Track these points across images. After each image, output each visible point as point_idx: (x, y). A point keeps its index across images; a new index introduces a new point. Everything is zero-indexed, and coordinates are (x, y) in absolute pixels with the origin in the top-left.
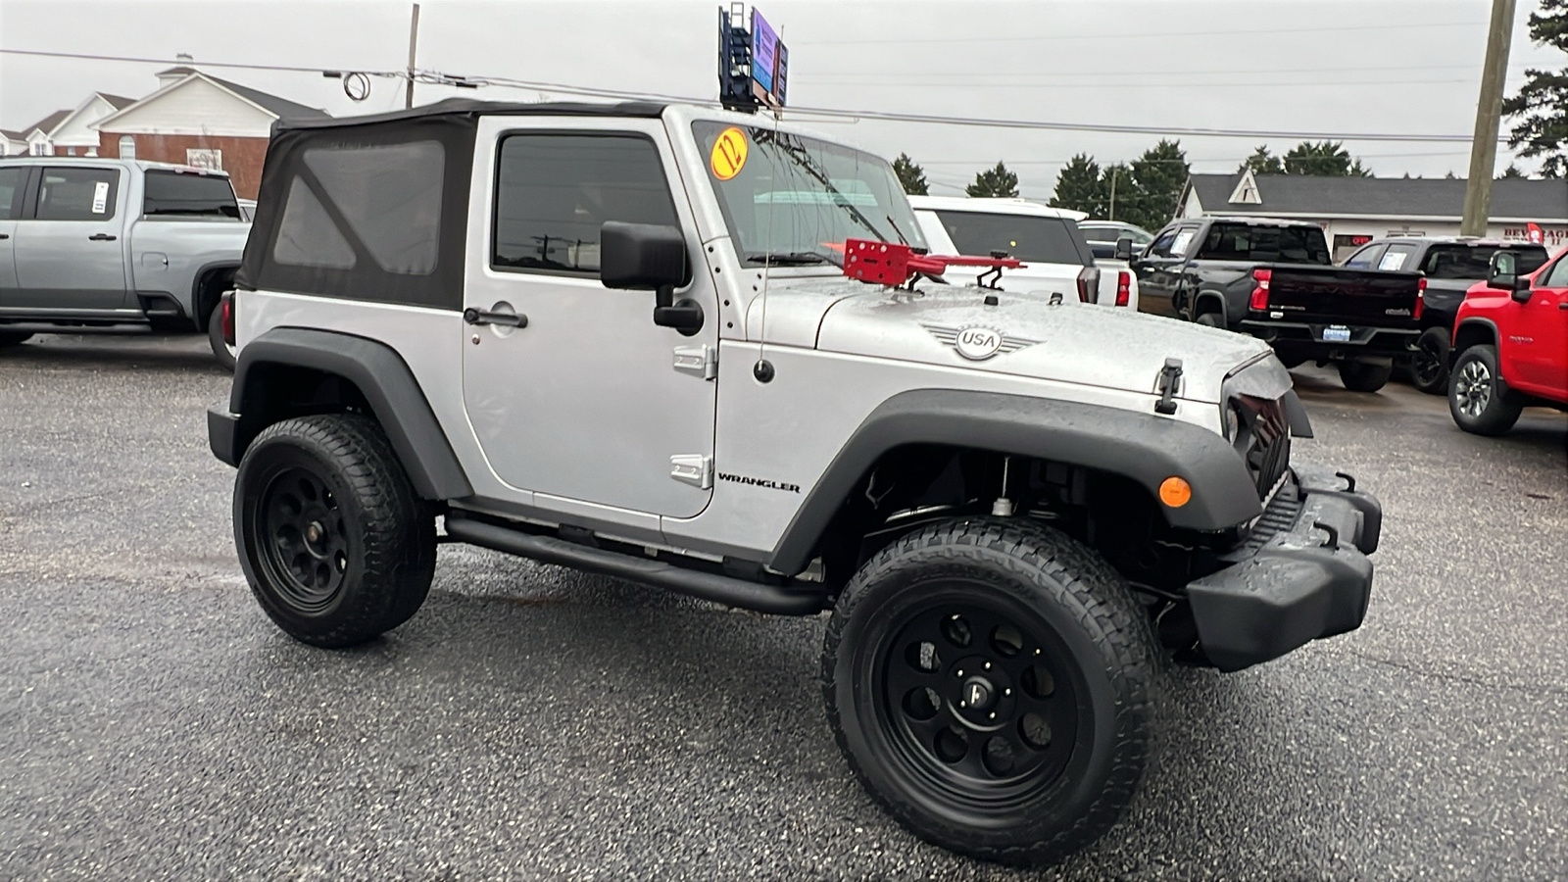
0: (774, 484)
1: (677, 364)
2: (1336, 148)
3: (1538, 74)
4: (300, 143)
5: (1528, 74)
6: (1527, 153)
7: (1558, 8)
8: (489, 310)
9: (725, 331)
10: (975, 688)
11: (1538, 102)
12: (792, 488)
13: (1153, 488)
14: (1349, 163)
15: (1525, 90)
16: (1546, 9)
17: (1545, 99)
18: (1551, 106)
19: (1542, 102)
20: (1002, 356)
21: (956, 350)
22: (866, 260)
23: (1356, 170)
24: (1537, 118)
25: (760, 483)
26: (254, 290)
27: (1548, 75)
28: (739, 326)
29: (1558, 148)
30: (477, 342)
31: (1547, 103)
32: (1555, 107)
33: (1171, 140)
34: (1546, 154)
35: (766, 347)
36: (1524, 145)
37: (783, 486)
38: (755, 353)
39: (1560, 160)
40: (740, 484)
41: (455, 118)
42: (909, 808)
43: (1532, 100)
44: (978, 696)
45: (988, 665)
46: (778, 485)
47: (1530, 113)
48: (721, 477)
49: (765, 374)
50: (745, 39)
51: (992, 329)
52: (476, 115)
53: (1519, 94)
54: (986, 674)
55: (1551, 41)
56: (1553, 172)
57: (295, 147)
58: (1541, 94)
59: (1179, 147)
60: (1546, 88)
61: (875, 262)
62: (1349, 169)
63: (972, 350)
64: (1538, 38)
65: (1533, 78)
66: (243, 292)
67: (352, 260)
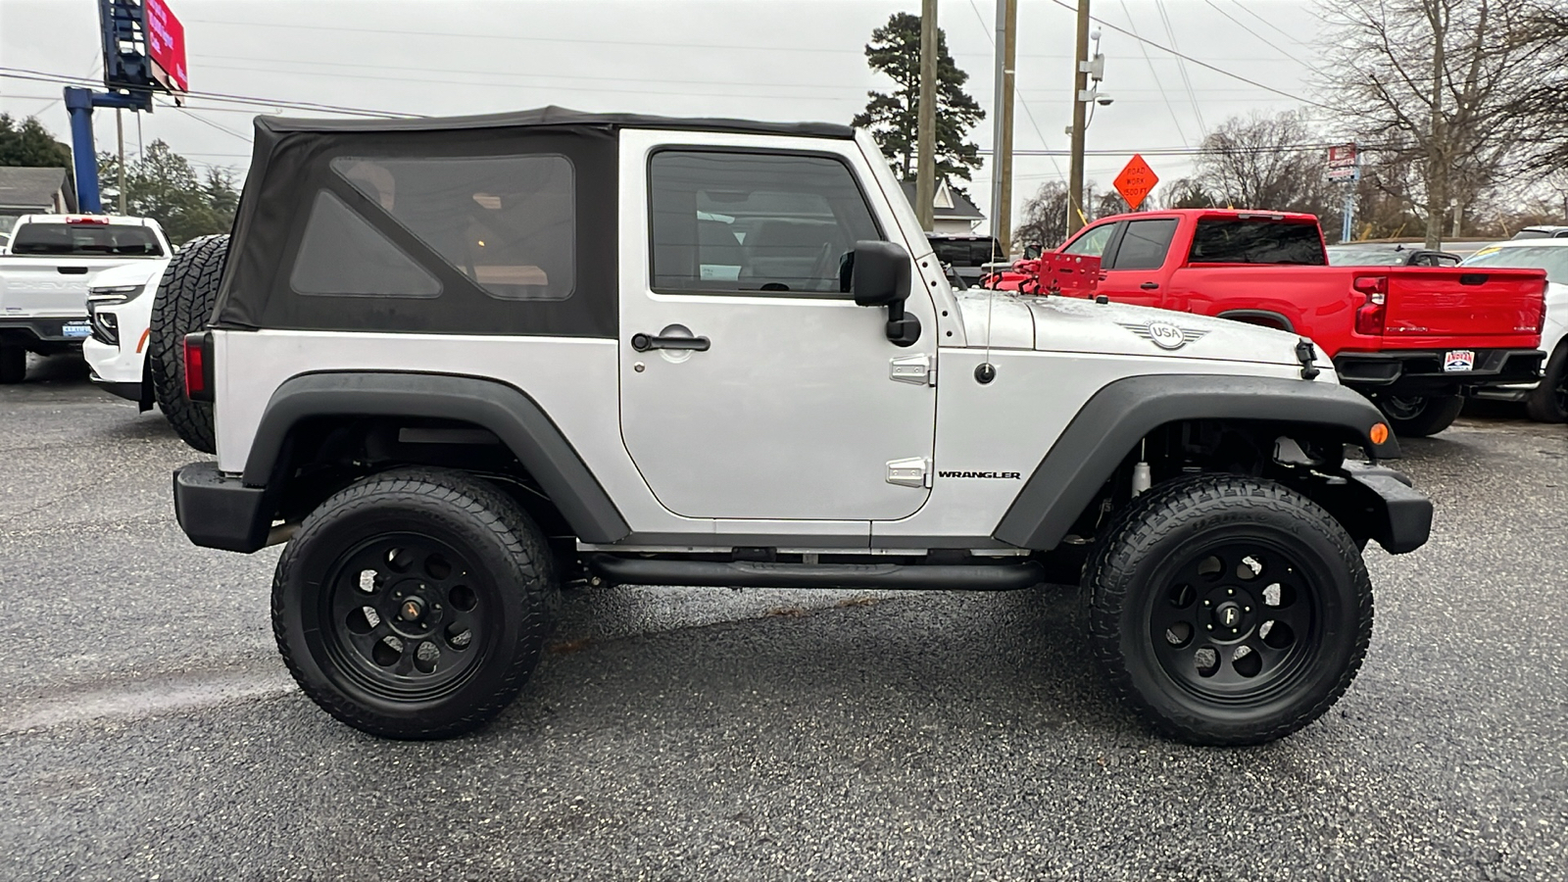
0: (995, 474)
1: (894, 374)
3: (877, 95)
4: (323, 148)
5: (871, 94)
7: (885, 42)
8: (657, 335)
9: (944, 339)
10: (1229, 611)
11: (879, 118)
12: (1012, 476)
13: (1365, 432)
15: (869, 108)
16: (877, 42)
17: (884, 117)
18: (888, 122)
19: (882, 119)
20: (1189, 344)
21: (1154, 342)
22: (1061, 270)
24: (879, 131)
25: (981, 475)
26: (256, 329)
27: (884, 96)
28: (959, 334)
29: (895, 157)
30: (639, 369)
31: (886, 119)
32: (891, 123)
35: (992, 352)
37: (1004, 475)
38: (976, 358)
39: (898, 166)
40: (961, 479)
41: (587, 131)
42: (1192, 720)
43: (876, 117)
44: (1232, 617)
45: (1230, 591)
46: (999, 474)
48: (941, 475)
49: (984, 376)
50: (133, 12)
51: (1172, 325)
52: (617, 127)
53: (866, 111)
54: (1229, 598)
55: (883, 69)
57: (312, 154)
58: (880, 112)
60: (883, 107)
61: (1070, 271)
63: (1164, 340)
64: (874, 66)
65: (874, 99)
66: (230, 333)
67: (435, 287)
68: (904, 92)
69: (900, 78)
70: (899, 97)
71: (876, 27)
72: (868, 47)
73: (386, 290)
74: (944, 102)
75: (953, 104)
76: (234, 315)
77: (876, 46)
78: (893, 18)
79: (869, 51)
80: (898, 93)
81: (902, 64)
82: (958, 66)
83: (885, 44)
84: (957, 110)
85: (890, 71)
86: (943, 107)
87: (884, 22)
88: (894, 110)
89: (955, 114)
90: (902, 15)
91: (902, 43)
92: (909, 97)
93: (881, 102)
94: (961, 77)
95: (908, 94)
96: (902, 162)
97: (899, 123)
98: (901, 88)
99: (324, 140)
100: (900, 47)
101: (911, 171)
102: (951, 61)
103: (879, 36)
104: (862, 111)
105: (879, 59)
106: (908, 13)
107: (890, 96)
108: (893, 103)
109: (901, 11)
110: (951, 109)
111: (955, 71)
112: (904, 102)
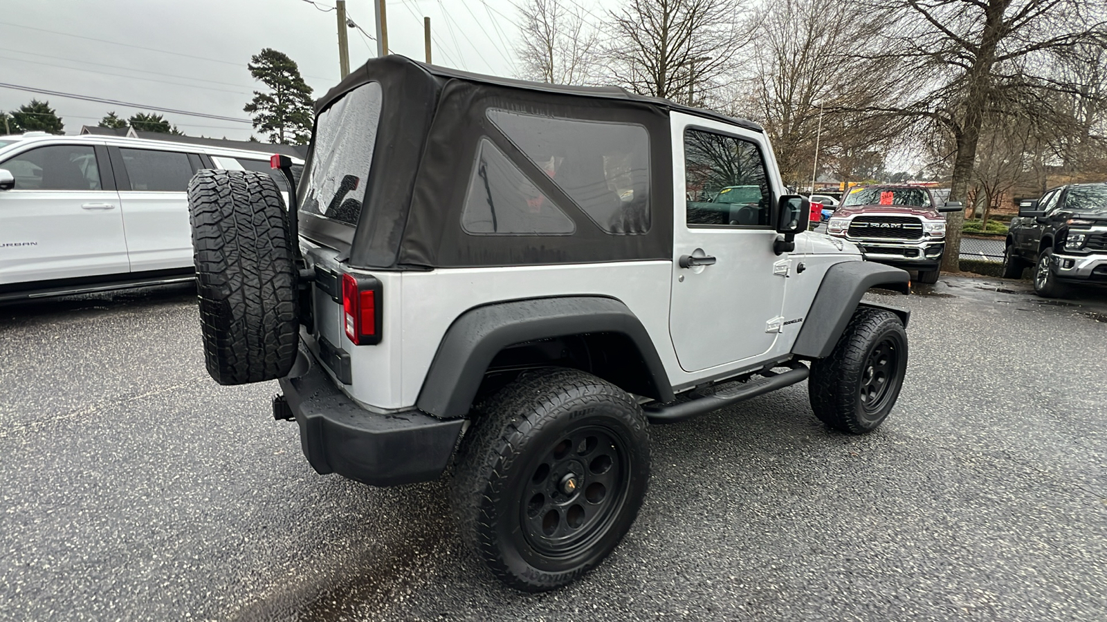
0: (796, 321)
2: (160, 118)
3: (260, 94)
5: (256, 93)
6: (261, 131)
8: (692, 256)
10: (872, 370)
12: (800, 321)
14: (169, 127)
15: (255, 100)
16: (255, 63)
17: (265, 107)
18: (267, 110)
23: (175, 132)
25: (793, 322)
27: (265, 95)
30: (681, 280)
33: (41, 99)
34: (269, 133)
35: (802, 256)
36: (260, 127)
38: (798, 260)
41: (656, 109)
43: (261, 106)
44: (872, 373)
47: (259, 112)
48: (784, 325)
49: (800, 269)
53: (253, 102)
55: (261, 79)
56: (274, 141)
57: (472, 101)
58: (261, 104)
59: (49, 106)
60: (263, 101)
62: (170, 130)
64: (255, 77)
65: (258, 96)
66: (405, 274)
67: (570, 227)
68: (276, 94)
69: (272, 86)
70: (274, 97)
71: (254, 54)
72: (249, 65)
73: (538, 230)
74: (301, 102)
75: (305, 104)
76: (414, 258)
77: (255, 66)
78: (264, 51)
79: (251, 68)
80: (273, 95)
81: (273, 77)
82: (306, 83)
83: (260, 65)
84: (308, 107)
85: (266, 81)
86: (300, 105)
87: (258, 53)
88: (271, 104)
89: (308, 110)
90: (269, 50)
91: (271, 66)
92: (279, 97)
93: (261, 98)
94: (309, 90)
95: (279, 95)
96: (279, 133)
97: (275, 111)
98: (275, 92)
99: (478, 89)
100: (270, 68)
101: (285, 139)
102: (302, 80)
103: (256, 60)
104: (251, 102)
105: (258, 73)
106: (273, 49)
107: (268, 95)
108: (270, 100)
109: (269, 47)
110: (305, 107)
111: (305, 86)
112: (277, 100)
